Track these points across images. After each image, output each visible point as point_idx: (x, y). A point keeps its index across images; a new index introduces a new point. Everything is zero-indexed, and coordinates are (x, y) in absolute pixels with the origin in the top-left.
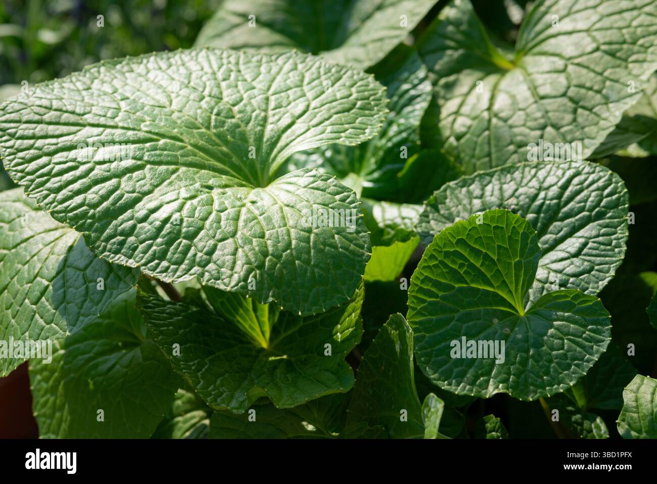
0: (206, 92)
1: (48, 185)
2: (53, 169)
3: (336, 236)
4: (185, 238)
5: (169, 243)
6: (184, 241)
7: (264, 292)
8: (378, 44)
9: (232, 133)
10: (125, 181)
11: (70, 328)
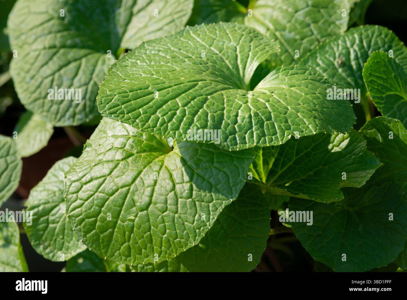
1: (169, 128)
2: (164, 119)
5: (262, 126)
6: (268, 122)
9: (216, 70)
10: (207, 108)
11: (230, 196)
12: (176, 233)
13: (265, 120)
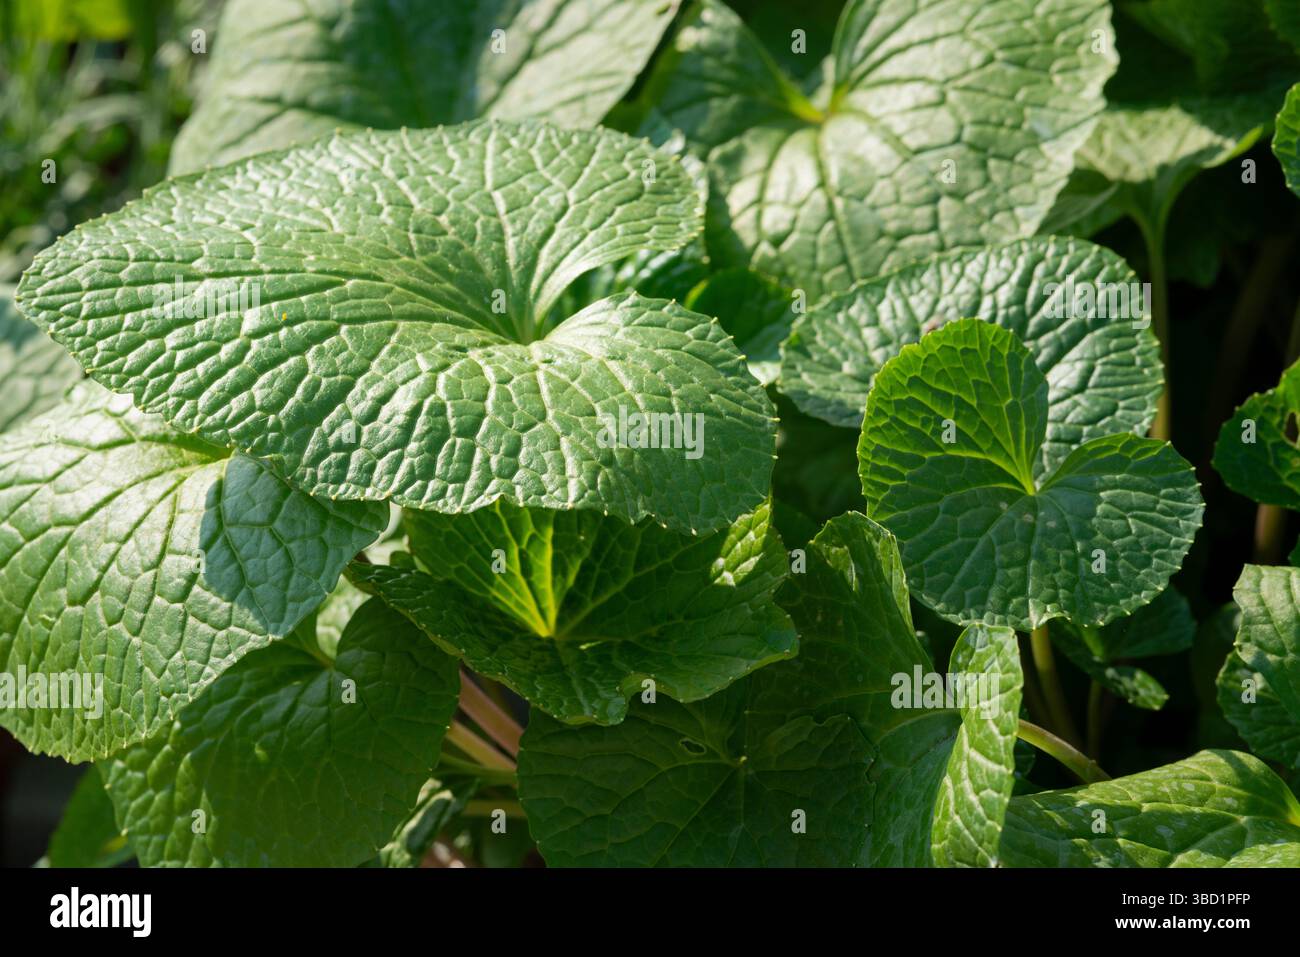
0: (381, 200)
1: (174, 388)
2: (173, 358)
3: (712, 396)
4: (459, 434)
5: (434, 448)
6: (459, 441)
7: (629, 502)
8: (576, 107)
9: (454, 259)
10: (314, 358)
11: (272, 626)
12: (120, 690)
13: (453, 431)
